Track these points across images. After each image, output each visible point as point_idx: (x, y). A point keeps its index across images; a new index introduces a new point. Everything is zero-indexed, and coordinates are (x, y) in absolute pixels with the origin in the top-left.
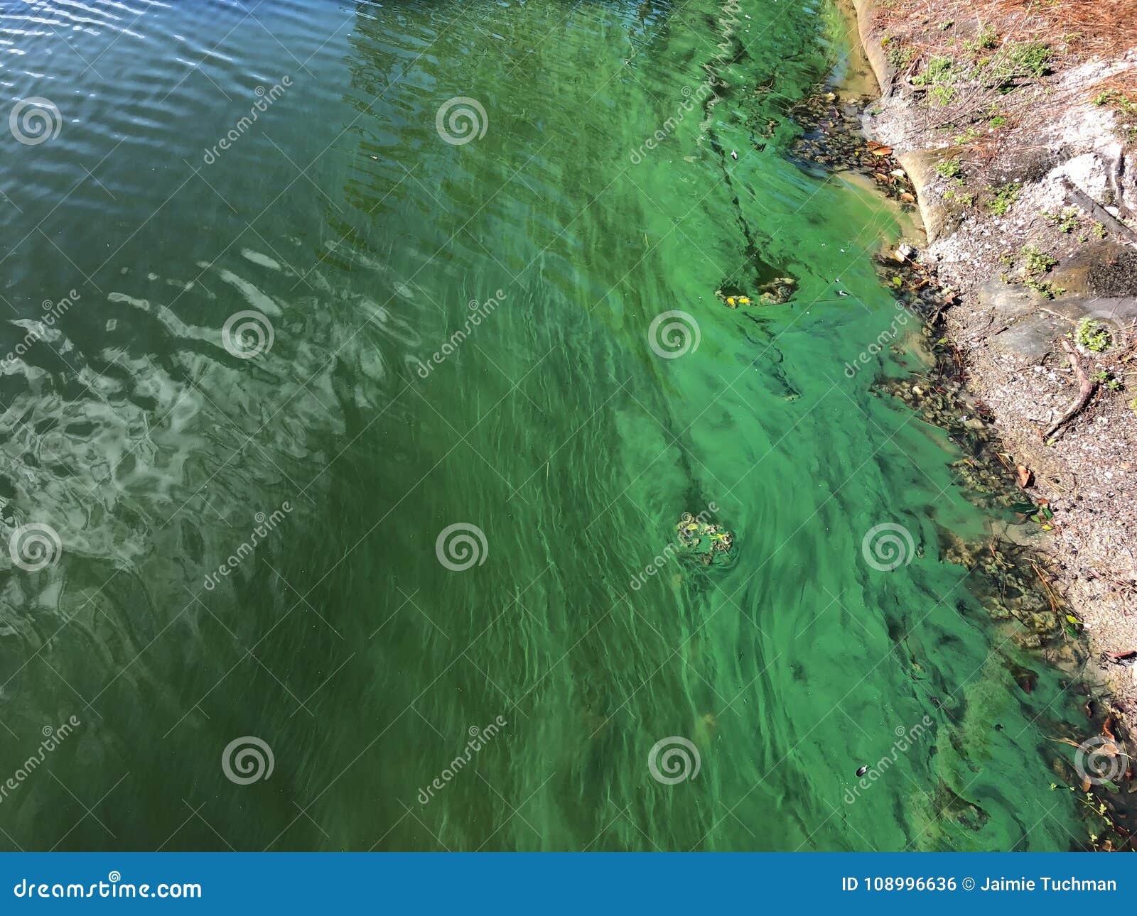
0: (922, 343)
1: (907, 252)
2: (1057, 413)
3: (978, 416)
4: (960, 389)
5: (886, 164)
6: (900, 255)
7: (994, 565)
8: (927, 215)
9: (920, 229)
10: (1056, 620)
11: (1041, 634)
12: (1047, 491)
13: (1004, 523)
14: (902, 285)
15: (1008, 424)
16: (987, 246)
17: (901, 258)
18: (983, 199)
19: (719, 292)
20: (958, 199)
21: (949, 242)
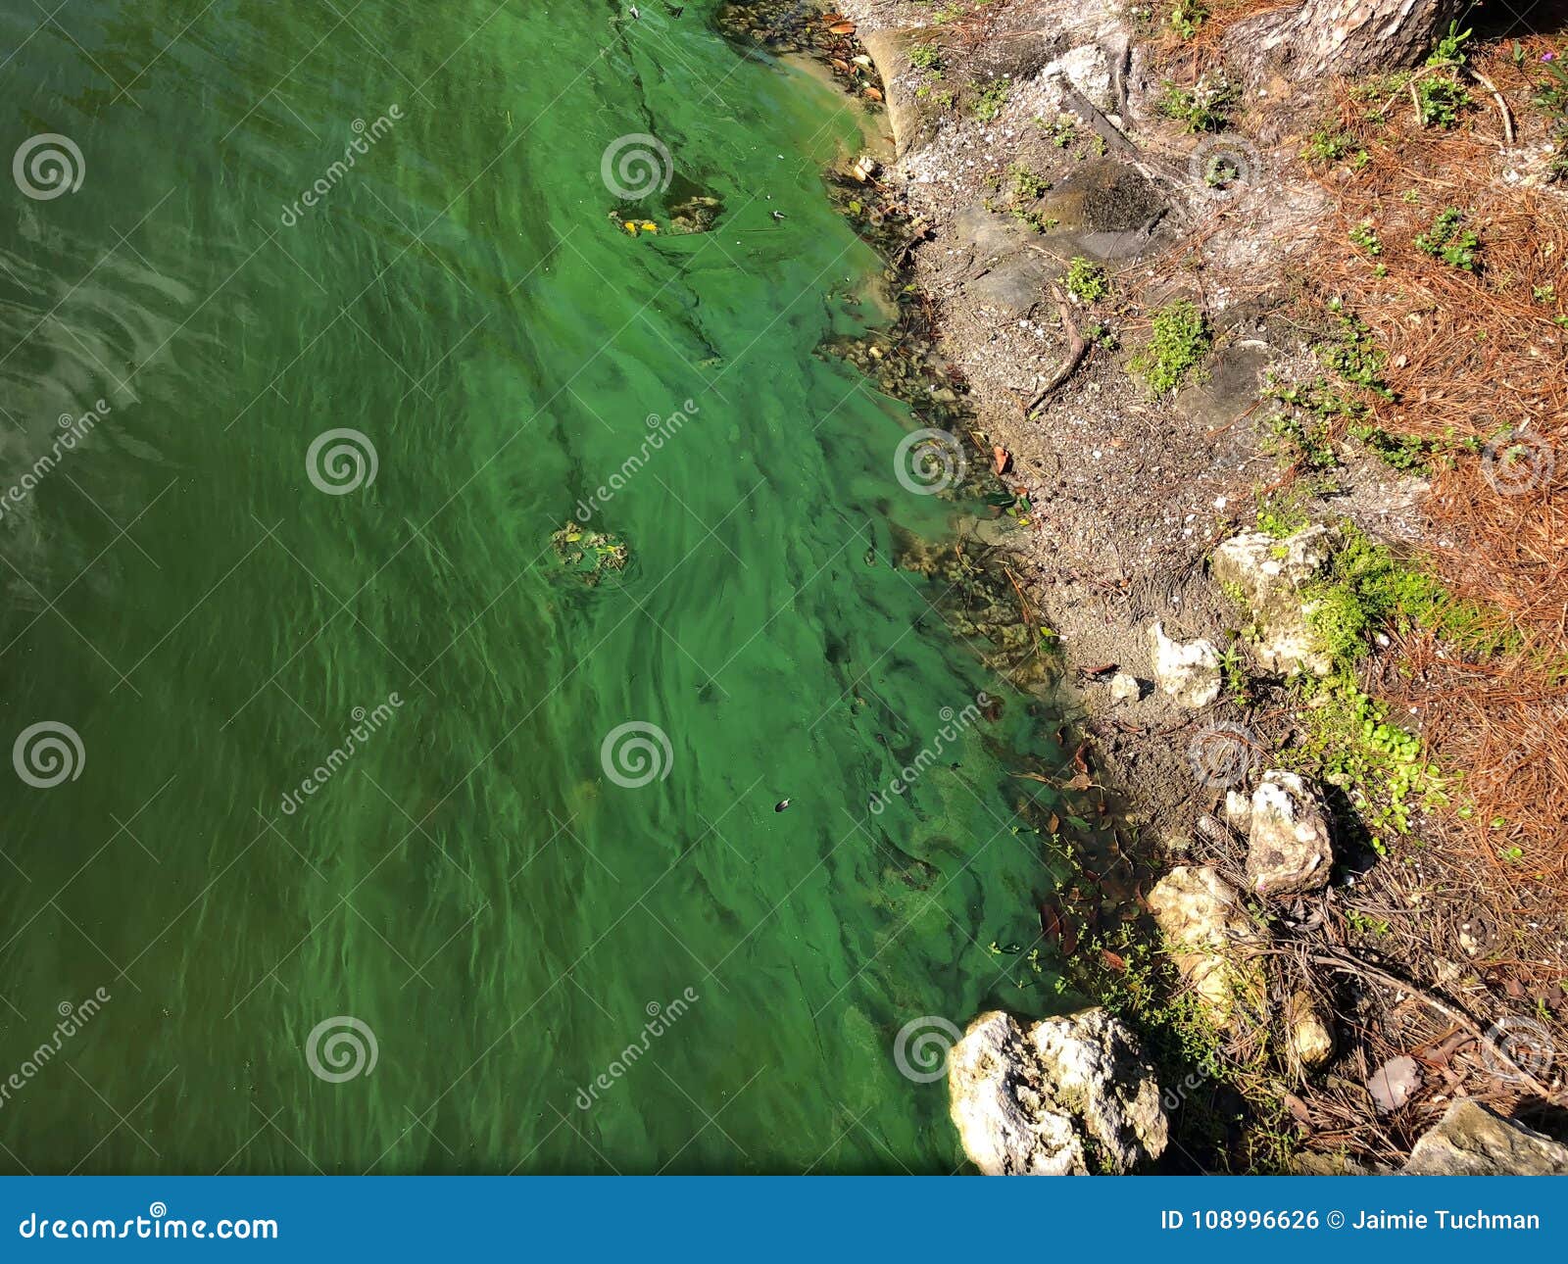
0: (882, 290)
1: (869, 167)
2: (1042, 379)
3: (949, 385)
4: (928, 350)
5: (847, 47)
6: (861, 172)
7: (959, 570)
8: (896, 118)
9: (887, 138)
10: (1028, 634)
12: (1027, 477)
13: (974, 518)
14: (862, 213)
15: (984, 394)
16: (971, 163)
17: (862, 175)
18: (965, 99)
19: (614, 214)
20: (934, 97)
21: (924, 155)
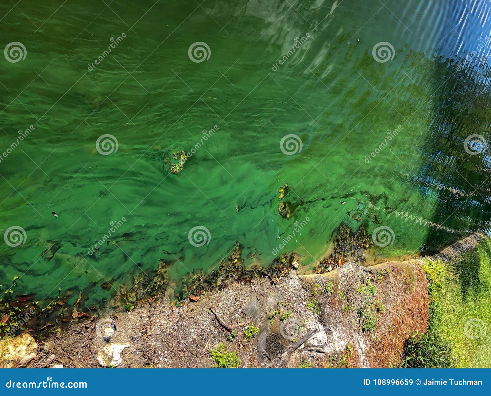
0: (256, 266)
1: (296, 266)
2: (221, 315)
3: (222, 284)
4: (235, 278)
5: (334, 264)
6: (295, 264)
7: (157, 281)
8: (311, 276)
9: (305, 273)
10: (132, 302)
11: (127, 295)
12: (188, 306)
13: (175, 288)
14: (281, 262)
15: (218, 295)
16: (294, 298)
17: (293, 264)
18: (314, 299)
19: (286, 185)
20: (316, 289)
21: (298, 284)
